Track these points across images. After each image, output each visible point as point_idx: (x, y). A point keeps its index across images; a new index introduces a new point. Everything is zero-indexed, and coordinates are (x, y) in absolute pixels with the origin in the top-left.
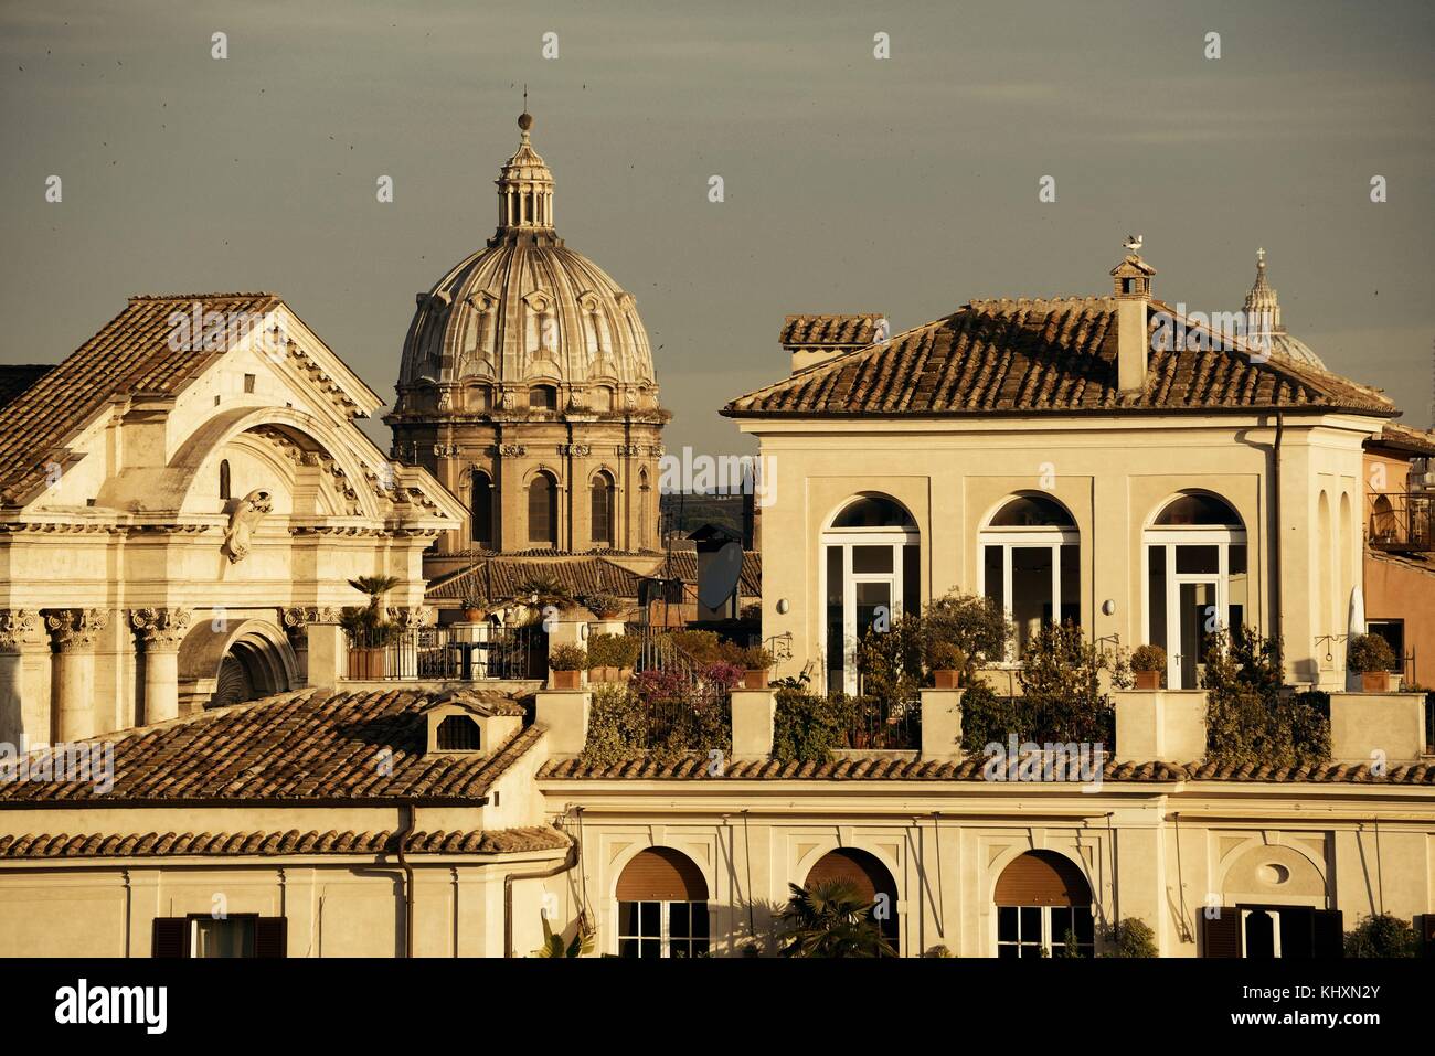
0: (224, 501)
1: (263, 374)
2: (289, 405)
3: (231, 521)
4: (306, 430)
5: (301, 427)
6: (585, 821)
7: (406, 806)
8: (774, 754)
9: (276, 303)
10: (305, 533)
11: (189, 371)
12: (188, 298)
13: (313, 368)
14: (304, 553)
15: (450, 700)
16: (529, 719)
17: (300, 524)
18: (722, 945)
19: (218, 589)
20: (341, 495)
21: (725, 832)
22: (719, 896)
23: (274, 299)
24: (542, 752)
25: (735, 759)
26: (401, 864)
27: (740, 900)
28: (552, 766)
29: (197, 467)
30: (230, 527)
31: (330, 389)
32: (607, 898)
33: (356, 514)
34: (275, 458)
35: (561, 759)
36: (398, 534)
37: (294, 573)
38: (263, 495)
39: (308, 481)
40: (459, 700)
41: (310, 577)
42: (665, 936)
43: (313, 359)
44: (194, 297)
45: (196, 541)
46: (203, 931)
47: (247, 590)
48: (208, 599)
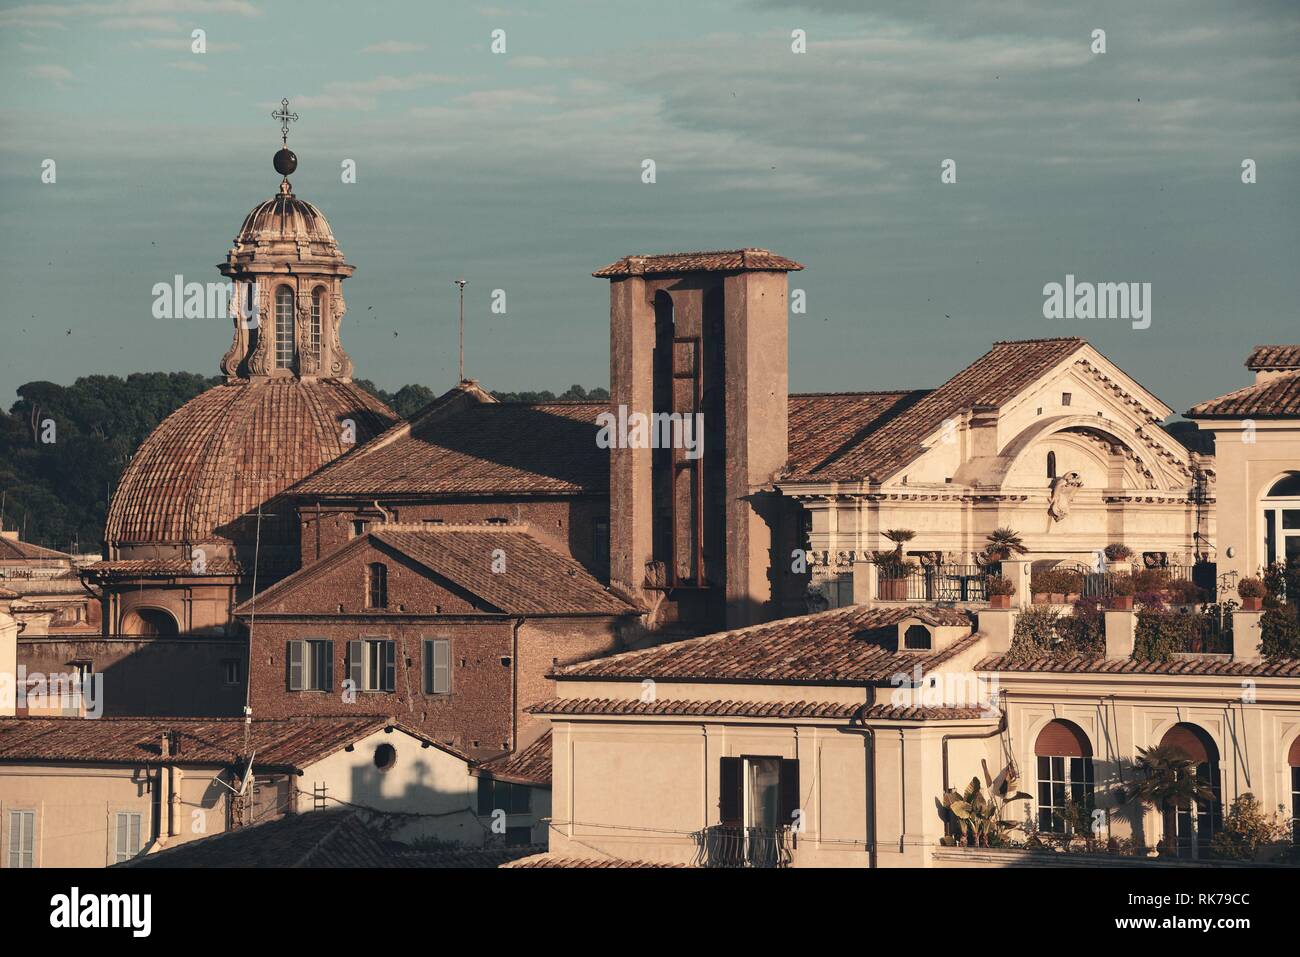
0: (1050, 480)
1: (1076, 391)
2: (1100, 414)
3: (1053, 492)
4: (1108, 430)
5: (1104, 428)
6: (1009, 699)
7: (871, 686)
8: (1133, 657)
9: (1083, 344)
10: (1114, 501)
11: (1011, 391)
12: (1028, 342)
13: (1116, 388)
14: (1116, 515)
15: (910, 615)
16: (975, 629)
17: (1110, 495)
18: (1102, 788)
19: (1046, 539)
20: (1141, 474)
21: (1103, 709)
22: (1100, 754)
23: (1081, 341)
24: (981, 650)
25: (1108, 658)
26: (864, 725)
27: (1113, 757)
28: (986, 662)
29: (1015, 457)
30: (1052, 497)
31: (1130, 402)
32: (1027, 753)
33: (1152, 488)
34: (1092, 450)
35: (995, 656)
36: (1199, 502)
37: (1109, 529)
38: (1075, 475)
39: (1117, 465)
40: (917, 614)
41: (1119, 531)
42: (1068, 781)
43: (1114, 381)
44: (1032, 341)
45: (1020, 506)
46: (755, 767)
47: (1071, 540)
48: (1037, 546)
